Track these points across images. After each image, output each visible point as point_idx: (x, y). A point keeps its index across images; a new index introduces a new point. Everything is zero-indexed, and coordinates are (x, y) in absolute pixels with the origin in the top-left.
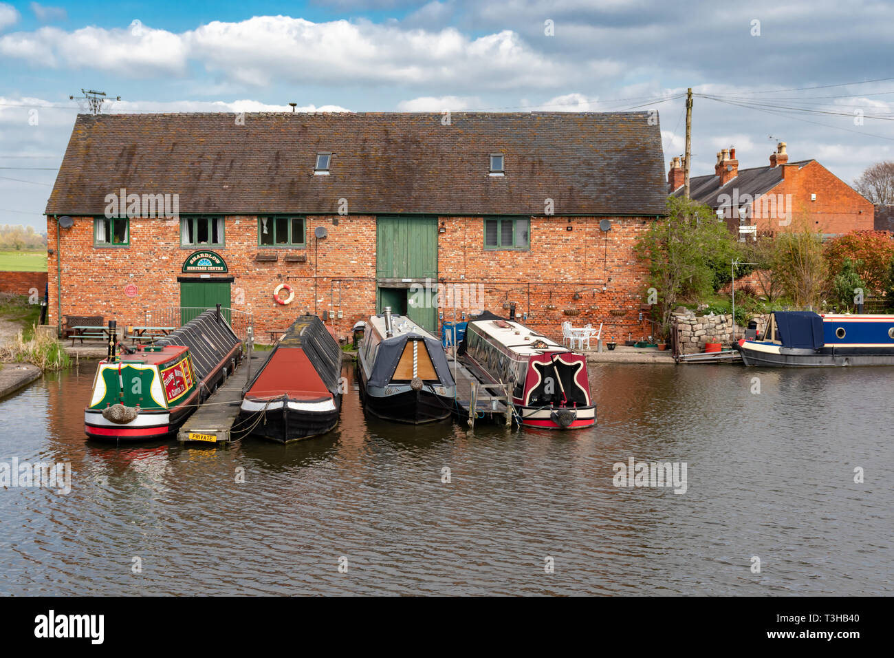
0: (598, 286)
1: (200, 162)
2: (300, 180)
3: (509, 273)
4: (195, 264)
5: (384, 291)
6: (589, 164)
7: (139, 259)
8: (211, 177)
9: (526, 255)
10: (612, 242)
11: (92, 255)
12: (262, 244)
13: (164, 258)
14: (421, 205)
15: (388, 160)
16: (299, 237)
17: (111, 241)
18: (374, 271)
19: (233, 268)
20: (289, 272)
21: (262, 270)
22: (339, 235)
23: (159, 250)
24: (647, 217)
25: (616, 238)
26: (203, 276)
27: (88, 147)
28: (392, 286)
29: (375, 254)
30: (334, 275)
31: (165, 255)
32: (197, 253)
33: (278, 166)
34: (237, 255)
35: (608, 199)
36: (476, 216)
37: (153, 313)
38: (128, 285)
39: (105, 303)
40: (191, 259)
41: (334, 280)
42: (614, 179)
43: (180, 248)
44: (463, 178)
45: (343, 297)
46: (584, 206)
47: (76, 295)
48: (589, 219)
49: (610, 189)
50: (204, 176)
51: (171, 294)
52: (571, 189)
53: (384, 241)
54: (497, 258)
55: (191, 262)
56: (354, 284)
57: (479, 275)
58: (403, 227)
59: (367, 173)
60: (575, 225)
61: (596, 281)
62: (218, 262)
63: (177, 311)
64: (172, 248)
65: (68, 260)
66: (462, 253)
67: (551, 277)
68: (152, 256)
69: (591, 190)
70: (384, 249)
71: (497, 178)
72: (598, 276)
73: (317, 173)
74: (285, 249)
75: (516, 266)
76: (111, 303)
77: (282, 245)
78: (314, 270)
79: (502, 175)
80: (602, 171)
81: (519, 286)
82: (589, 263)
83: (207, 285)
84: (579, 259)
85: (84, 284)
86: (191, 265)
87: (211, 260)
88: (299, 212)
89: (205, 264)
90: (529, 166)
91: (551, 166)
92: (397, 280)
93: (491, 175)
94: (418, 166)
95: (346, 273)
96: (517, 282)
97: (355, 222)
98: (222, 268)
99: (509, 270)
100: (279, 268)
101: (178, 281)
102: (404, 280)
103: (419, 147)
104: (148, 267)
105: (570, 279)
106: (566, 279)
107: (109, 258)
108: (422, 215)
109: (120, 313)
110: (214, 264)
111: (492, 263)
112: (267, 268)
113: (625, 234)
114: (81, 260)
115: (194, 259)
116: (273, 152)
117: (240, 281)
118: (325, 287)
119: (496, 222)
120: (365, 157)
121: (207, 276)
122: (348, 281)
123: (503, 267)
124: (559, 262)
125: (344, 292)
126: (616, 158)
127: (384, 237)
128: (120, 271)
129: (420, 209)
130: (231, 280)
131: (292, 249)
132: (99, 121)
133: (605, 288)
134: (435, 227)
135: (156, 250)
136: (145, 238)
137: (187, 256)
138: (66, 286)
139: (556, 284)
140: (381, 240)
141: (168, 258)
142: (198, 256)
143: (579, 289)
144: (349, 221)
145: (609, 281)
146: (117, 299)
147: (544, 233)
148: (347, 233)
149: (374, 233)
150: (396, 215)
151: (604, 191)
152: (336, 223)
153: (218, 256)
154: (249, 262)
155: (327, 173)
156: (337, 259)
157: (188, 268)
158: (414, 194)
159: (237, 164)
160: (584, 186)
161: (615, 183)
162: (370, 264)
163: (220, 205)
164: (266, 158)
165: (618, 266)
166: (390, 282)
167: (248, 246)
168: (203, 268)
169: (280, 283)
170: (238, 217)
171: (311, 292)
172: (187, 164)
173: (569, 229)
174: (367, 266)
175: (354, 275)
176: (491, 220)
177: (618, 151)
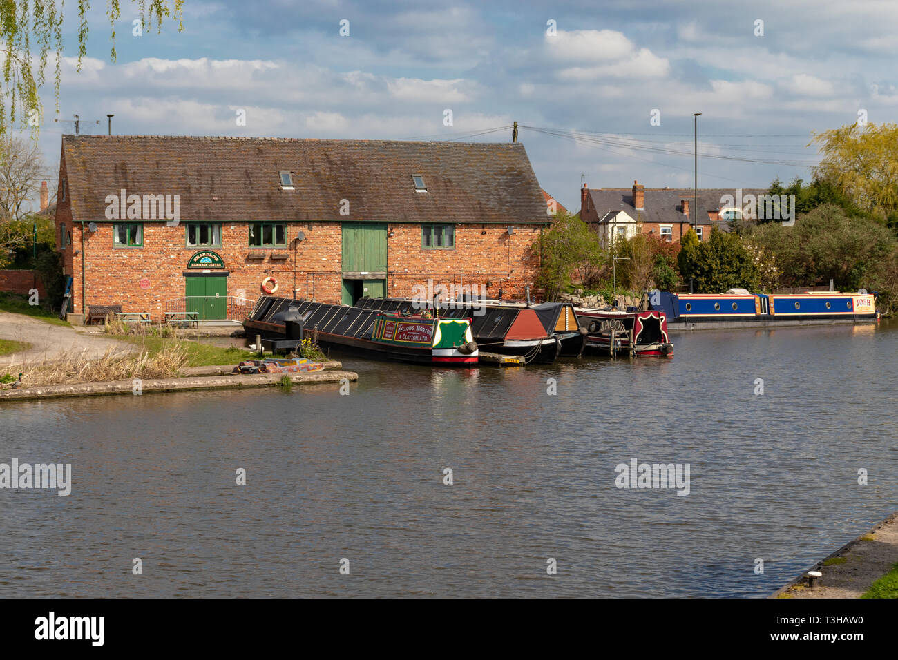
0: (503, 277)
1: (185, 178)
2: (273, 194)
3: (440, 267)
4: (198, 261)
5: (346, 282)
6: (485, 183)
7: (151, 257)
8: (199, 190)
9: (453, 253)
10: (513, 243)
11: (112, 255)
12: (250, 244)
13: (172, 256)
14: (374, 214)
15: (336, 178)
16: (280, 239)
17: (128, 243)
18: (340, 266)
19: (229, 265)
20: (273, 267)
21: (252, 266)
22: (313, 238)
23: (168, 250)
24: (537, 225)
25: (516, 240)
26: (205, 271)
27: (84, 164)
28: (353, 278)
29: (341, 253)
30: (309, 270)
31: (173, 254)
32: (200, 252)
33: (251, 182)
34: (232, 254)
35: (508, 211)
36: (415, 224)
37: (162, 302)
38: (142, 279)
39: (122, 295)
40: (195, 257)
41: (309, 273)
42: (506, 195)
43: (185, 249)
44: (397, 194)
45: (315, 287)
46: (493, 216)
47: (97, 288)
48: (497, 226)
49: (506, 203)
50: (193, 190)
51: (178, 286)
52: (479, 203)
53: (347, 243)
54: (431, 255)
55: (195, 260)
56: (325, 277)
57: (418, 269)
58: (361, 232)
59: (323, 188)
60: (486, 230)
61: (502, 273)
62: (217, 259)
63: (183, 300)
64: (179, 248)
65: (91, 259)
66: (406, 252)
67: (471, 269)
68: (162, 255)
69: (493, 203)
70: (347, 248)
71: (423, 193)
72: (504, 268)
73: (284, 188)
74: (270, 249)
75: (445, 261)
76: (127, 294)
77: (267, 246)
78: (293, 265)
79: (425, 191)
80: (496, 189)
81: (447, 277)
82: (497, 259)
83: (208, 278)
84: (490, 256)
85: (104, 278)
86: (194, 262)
87: (211, 258)
88: (283, 220)
89: (206, 261)
90: (443, 184)
91: (458, 184)
92: (357, 273)
93: (417, 191)
94: (361, 183)
95: (318, 268)
96: (446, 273)
97: (325, 227)
98: (220, 265)
99: (440, 265)
100: (265, 265)
101: (184, 275)
102: (362, 273)
103: (355, 168)
104: (158, 264)
105: (484, 271)
106: (481, 271)
107: (125, 257)
108: (377, 222)
109: (135, 303)
110: (214, 261)
111: (428, 259)
112: (256, 264)
113: (523, 238)
114: (102, 258)
115: (198, 257)
116: (242, 170)
117: (234, 274)
118: (302, 279)
119: (430, 228)
120: (317, 175)
121: (208, 271)
122: (320, 274)
123: (436, 262)
124: (475, 258)
125: (317, 283)
126: (503, 179)
127: (347, 239)
128: (135, 267)
129: (375, 217)
130: (226, 274)
131: (276, 249)
132: (83, 140)
133: (509, 278)
134: (385, 232)
135: (165, 250)
136: (157, 241)
137: (191, 255)
138: (89, 280)
139: (474, 275)
140: (345, 242)
141: (175, 257)
142: (201, 255)
143: (490, 278)
144: (320, 227)
145: (512, 272)
146: (133, 291)
147: (465, 236)
148: (319, 236)
149: (340, 236)
150: (358, 222)
151: (503, 205)
152: (310, 229)
153: (217, 255)
154: (242, 260)
155: (292, 188)
156: (311, 257)
157: (193, 265)
158: (366, 206)
159: (217, 180)
160: (488, 201)
161: (508, 198)
162: (337, 261)
163: (216, 213)
164: (239, 176)
165: (518, 261)
166: (352, 275)
167: (241, 247)
168: (204, 265)
169: (267, 276)
170: (233, 224)
171: (291, 283)
172: (176, 180)
173: (483, 234)
174: (334, 262)
175: (324, 269)
176: (427, 226)
177: (503, 174)
